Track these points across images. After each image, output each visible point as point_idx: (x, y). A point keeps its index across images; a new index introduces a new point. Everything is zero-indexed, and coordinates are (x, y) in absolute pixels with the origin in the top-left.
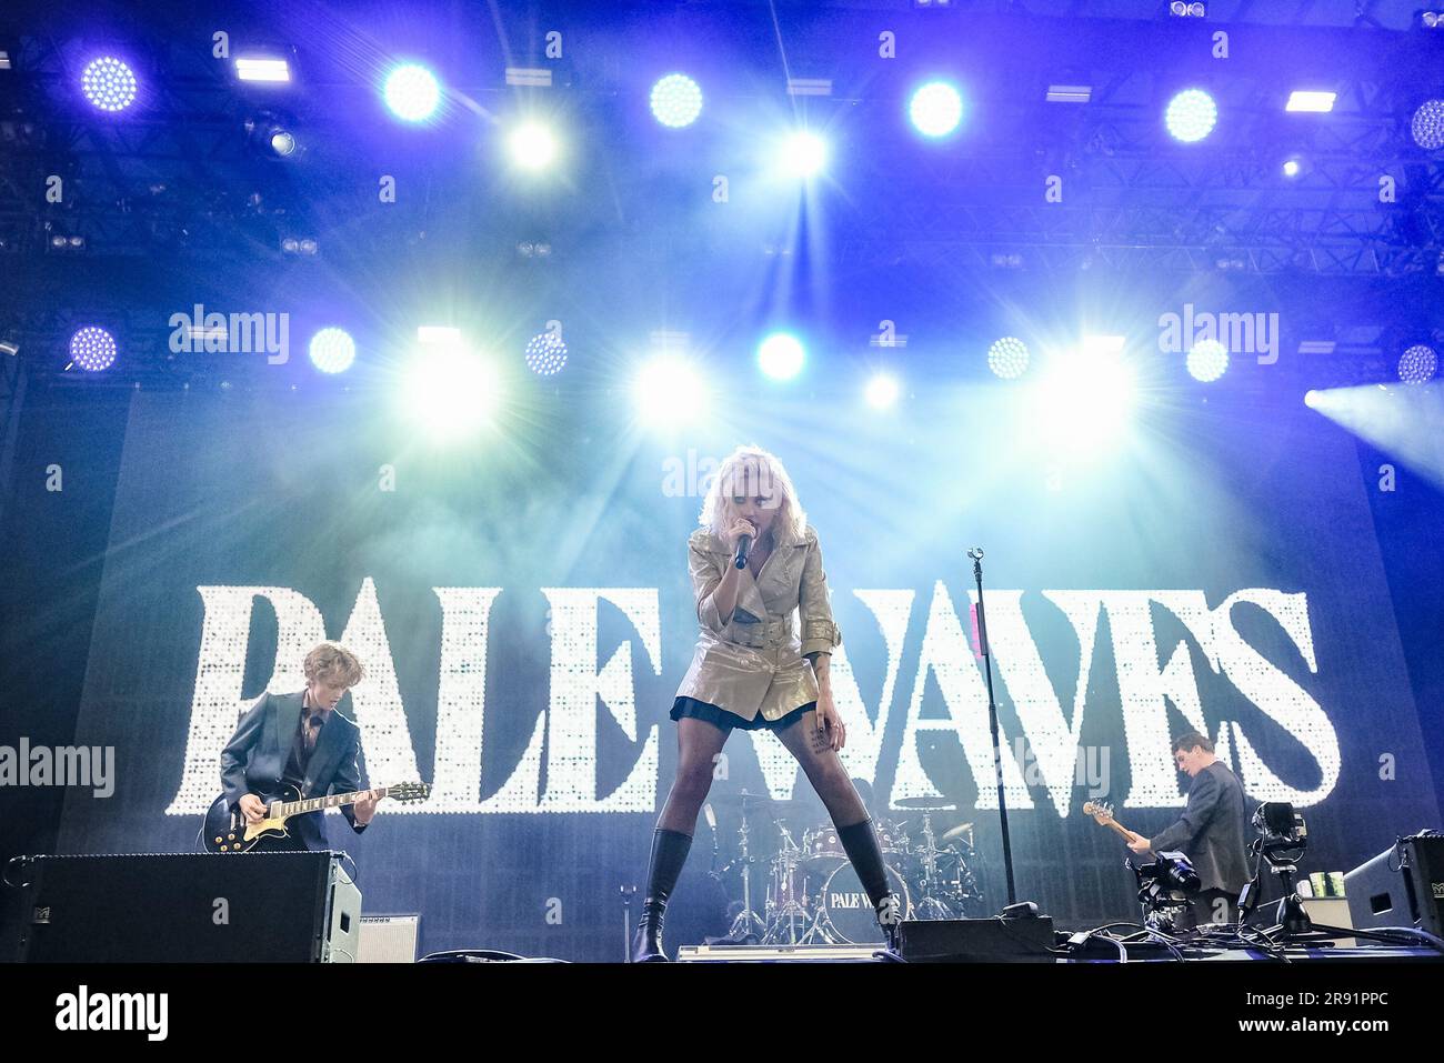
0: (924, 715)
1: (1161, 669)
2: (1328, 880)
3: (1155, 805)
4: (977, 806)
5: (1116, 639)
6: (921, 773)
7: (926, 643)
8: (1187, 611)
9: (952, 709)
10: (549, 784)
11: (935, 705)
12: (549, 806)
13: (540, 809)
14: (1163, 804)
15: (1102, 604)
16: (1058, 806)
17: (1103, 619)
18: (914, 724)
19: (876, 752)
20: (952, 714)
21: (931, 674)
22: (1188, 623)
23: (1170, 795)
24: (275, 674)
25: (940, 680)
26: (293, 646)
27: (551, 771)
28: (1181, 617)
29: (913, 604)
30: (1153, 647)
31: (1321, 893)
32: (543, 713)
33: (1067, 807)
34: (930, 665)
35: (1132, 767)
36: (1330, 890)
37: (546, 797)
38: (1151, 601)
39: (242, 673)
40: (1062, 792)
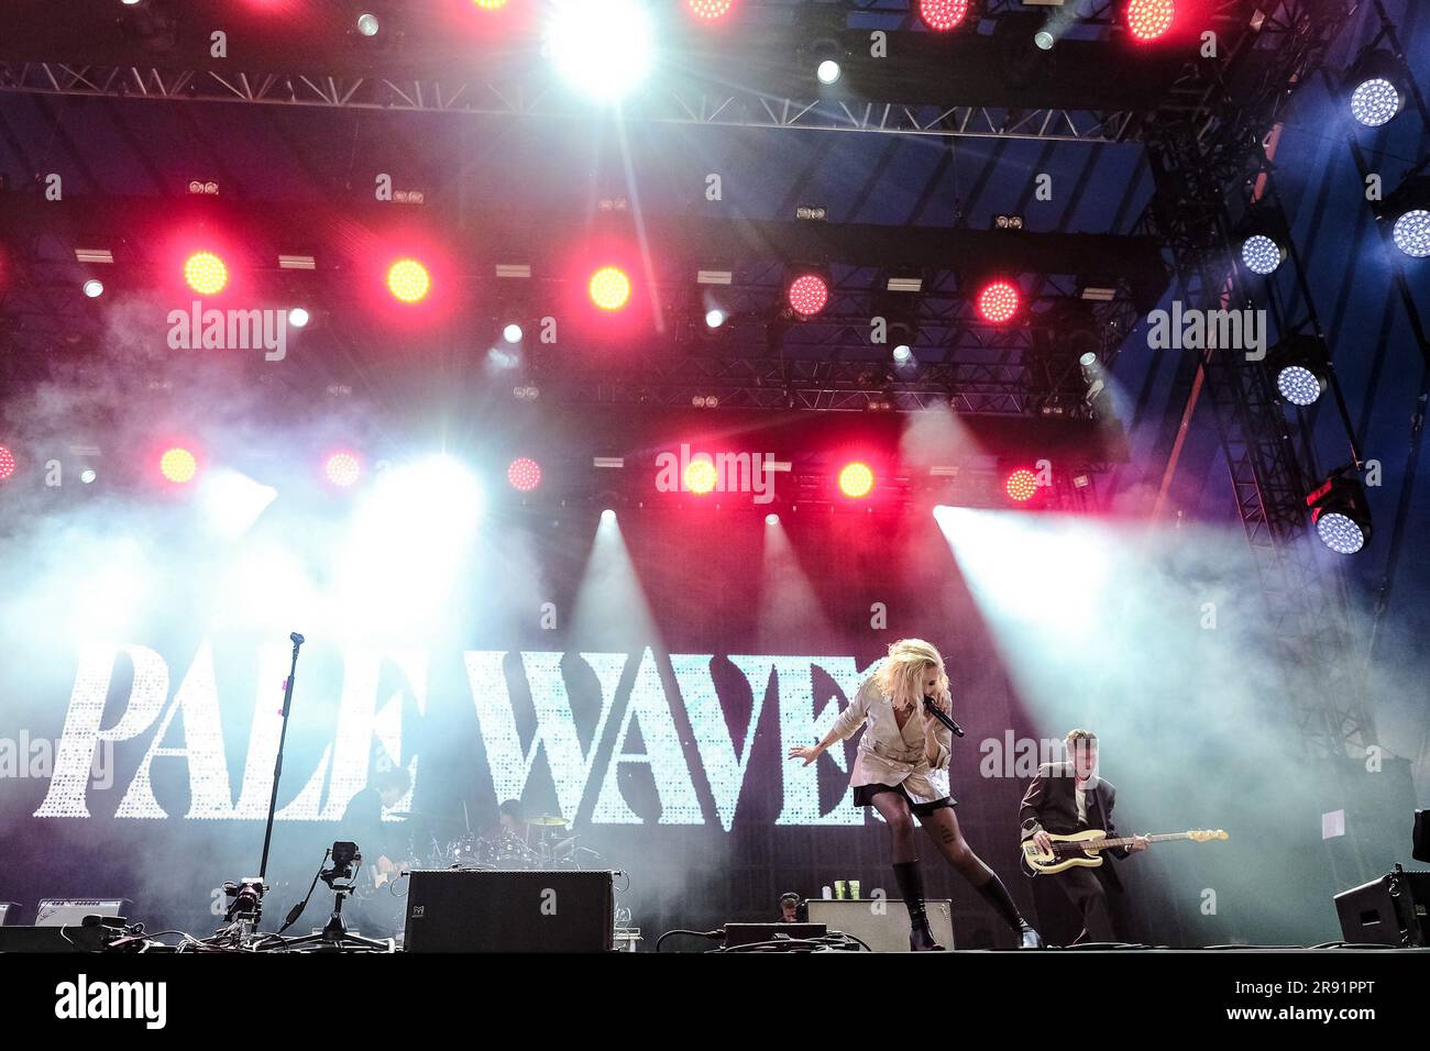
0: (625, 751)
1: (815, 718)
2: (847, 887)
3: (800, 823)
4: (660, 822)
5: (782, 694)
6: (620, 795)
7: (633, 695)
8: (840, 673)
9: (649, 745)
10: (330, 799)
11: (636, 743)
12: (325, 816)
13: (321, 818)
14: (806, 822)
15: (774, 666)
16: (724, 822)
17: (774, 678)
18: (617, 756)
19: (585, 778)
20: (648, 750)
21: (635, 718)
22: (839, 682)
23: (812, 815)
24: (128, 710)
25: (642, 724)
26: (144, 690)
27: (332, 789)
28: (835, 678)
29: (626, 664)
30: (810, 701)
31: (840, 898)
32: (330, 745)
33: (730, 823)
34: (634, 712)
35: (785, 794)
36: (848, 894)
37: (326, 809)
38: (812, 666)
39: (102, 710)
40: (728, 812)
